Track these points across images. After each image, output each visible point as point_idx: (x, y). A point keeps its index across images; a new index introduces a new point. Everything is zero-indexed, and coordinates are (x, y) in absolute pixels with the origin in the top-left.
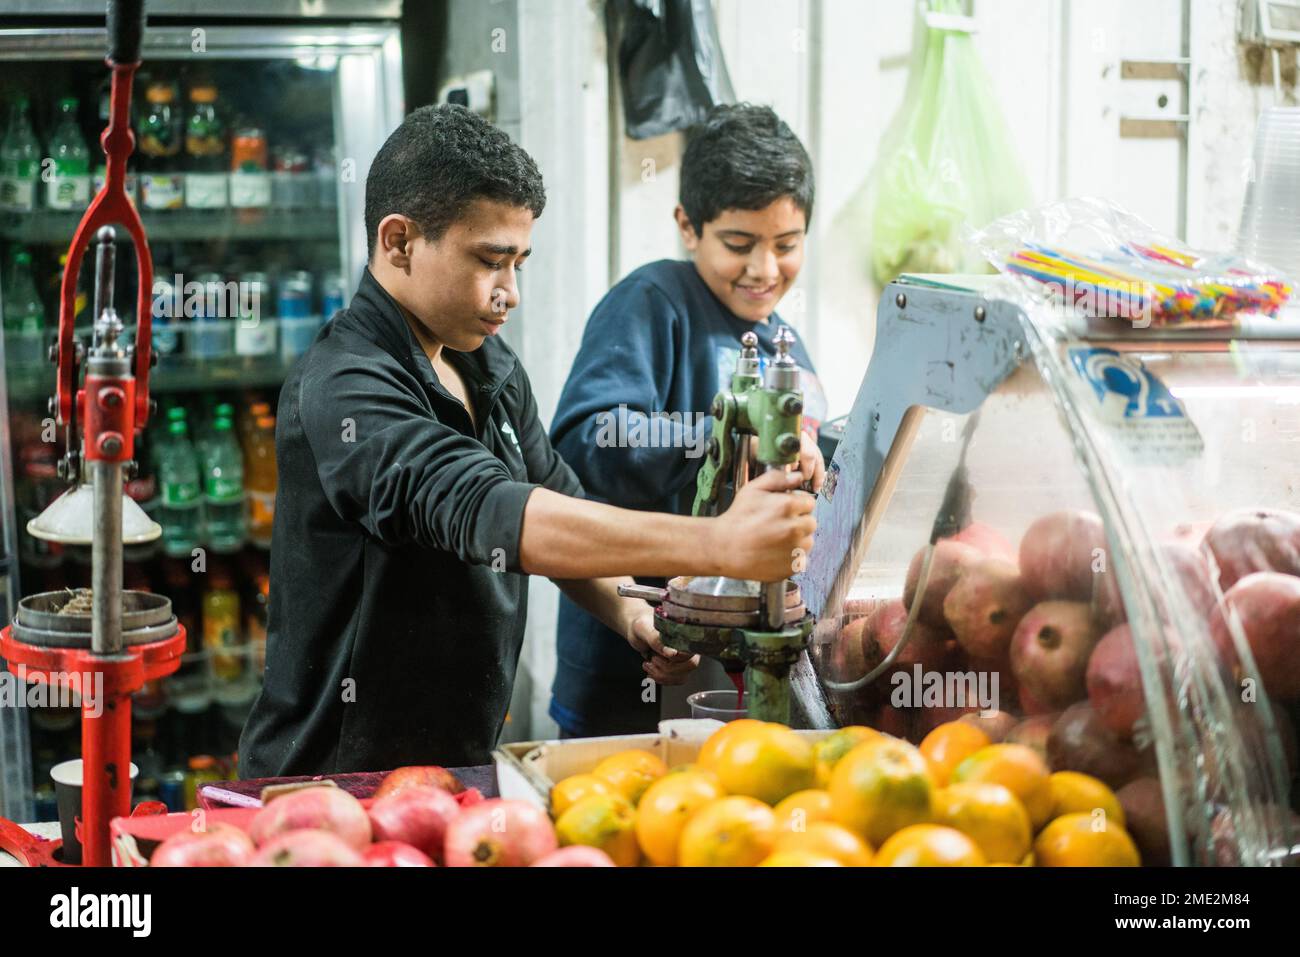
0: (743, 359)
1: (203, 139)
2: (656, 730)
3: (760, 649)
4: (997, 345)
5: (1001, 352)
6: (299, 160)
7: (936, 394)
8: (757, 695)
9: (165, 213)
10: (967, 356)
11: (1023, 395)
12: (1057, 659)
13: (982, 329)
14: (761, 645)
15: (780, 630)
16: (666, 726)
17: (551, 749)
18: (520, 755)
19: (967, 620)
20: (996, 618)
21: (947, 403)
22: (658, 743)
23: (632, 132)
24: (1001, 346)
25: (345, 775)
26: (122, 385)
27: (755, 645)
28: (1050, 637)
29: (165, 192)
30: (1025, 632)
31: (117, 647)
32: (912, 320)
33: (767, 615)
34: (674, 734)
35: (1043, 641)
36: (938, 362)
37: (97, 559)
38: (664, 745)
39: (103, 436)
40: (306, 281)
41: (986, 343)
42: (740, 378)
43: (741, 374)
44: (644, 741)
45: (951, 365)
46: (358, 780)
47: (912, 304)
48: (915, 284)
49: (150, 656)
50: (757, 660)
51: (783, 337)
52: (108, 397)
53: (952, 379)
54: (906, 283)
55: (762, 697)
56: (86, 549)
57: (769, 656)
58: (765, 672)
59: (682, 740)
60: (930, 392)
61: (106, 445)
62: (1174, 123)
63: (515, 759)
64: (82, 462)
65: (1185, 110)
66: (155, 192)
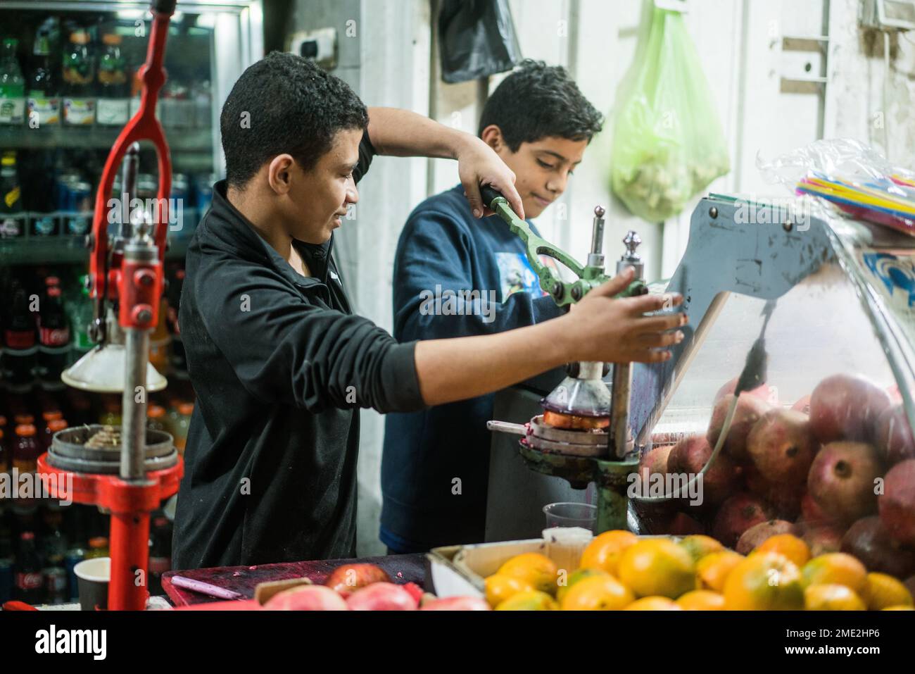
0: (593, 255)
1: (112, 72)
2: (540, 536)
3: (611, 474)
4: (803, 249)
5: (806, 254)
6: (180, 90)
7: (745, 284)
8: (606, 508)
9: (84, 128)
10: (775, 256)
11: (826, 287)
12: (849, 486)
13: (788, 237)
14: (611, 471)
15: (623, 460)
16: (548, 533)
17: (468, 551)
18: (450, 557)
19: (767, 454)
20: (791, 453)
21: (755, 291)
22: (543, 546)
23: (447, 77)
24: (807, 249)
25: (272, 565)
26: (152, 268)
27: (606, 471)
28: (843, 469)
29: (82, 111)
30: (822, 464)
31: (141, 474)
32: (723, 228)
33: (615, 448)
34: (554, 540)
35: (839, 472)
36: (746, 260)
37: (127, 405)
38: (547, 549)
39: (137, 309)
40: (183, 181)
41: (792, 246)
42: (592, 268)
43: (592, 266)
44: (533, 545)
45: (759, 263)
46: (283, 569)
47: (723, 216)
48: (720, 200)
49: (164, 479)
50: (608, 482)
51: (632, 238)
52: (144, 278)
53: (760, 273)
54: (714, 199)
55: (610, 510)
56: (117, 397)
57: (617, 479)
58: (613, 491)
59: (560, 544)
60: (738, 282)
61: (142, 315)
62: (815, 83)
63: (445, 560)
64: (108, 327)
65: (824, 73)
66: (73, 111)
